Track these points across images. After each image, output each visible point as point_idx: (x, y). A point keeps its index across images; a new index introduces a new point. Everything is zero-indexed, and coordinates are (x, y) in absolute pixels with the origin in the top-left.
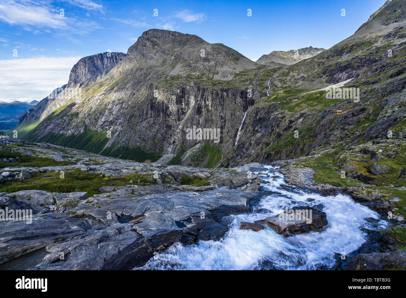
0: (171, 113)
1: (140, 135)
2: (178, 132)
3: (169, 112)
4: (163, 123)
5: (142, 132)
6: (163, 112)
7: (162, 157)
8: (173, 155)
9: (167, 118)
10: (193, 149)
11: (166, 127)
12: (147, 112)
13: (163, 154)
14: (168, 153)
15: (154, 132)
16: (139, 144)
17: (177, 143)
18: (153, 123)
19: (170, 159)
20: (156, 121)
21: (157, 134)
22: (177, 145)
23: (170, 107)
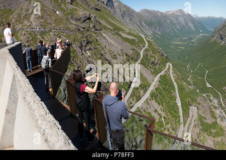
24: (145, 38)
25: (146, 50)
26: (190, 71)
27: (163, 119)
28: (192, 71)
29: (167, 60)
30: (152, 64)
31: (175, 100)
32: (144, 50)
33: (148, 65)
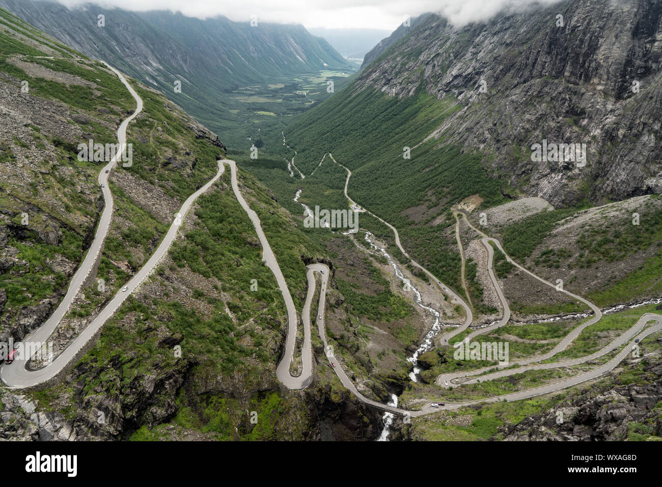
0: (599, 66)
1: (495, 125)
2: (594, 137)
3: (593, 64)
4: (563, 99)
5: (503, 117)
6: (575, 62)
7: (515, 198)
8: (546, 204)
9: (581, 82)
10: (613, 207)
11: (567, 112)
12: (536, 59)
13: (523, 192)
14: (536, 195)
15: (529, 121)
16: (484, 149)
17: (576, 171)
18: (537, 96)
19: (528, 214)
20: (546, 89)
21: (535, 129)
22: (570, 178)
23: (603, 48)
24: (132, 82)
25: (140, 123)
26: (297, 176)
27: (227, 310)
28: (303, 177)
29: (220, 149)
30: (165, 164)
31: (259, 256)
32: (131, 126)
33: (153, 170)
